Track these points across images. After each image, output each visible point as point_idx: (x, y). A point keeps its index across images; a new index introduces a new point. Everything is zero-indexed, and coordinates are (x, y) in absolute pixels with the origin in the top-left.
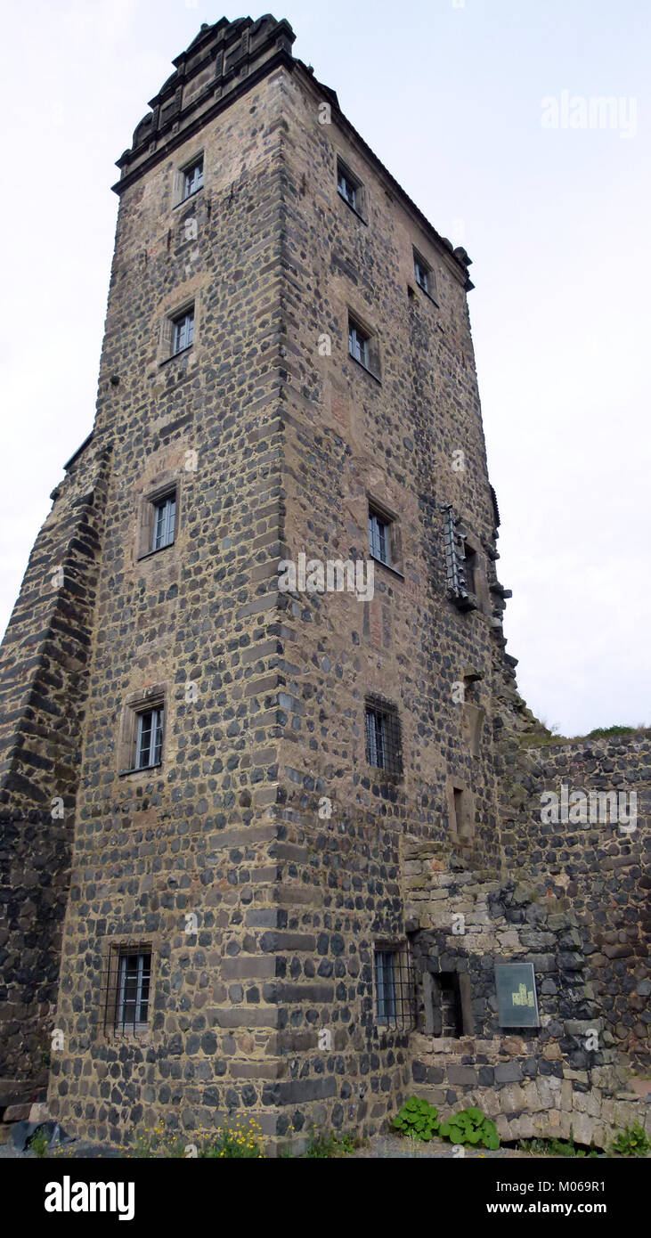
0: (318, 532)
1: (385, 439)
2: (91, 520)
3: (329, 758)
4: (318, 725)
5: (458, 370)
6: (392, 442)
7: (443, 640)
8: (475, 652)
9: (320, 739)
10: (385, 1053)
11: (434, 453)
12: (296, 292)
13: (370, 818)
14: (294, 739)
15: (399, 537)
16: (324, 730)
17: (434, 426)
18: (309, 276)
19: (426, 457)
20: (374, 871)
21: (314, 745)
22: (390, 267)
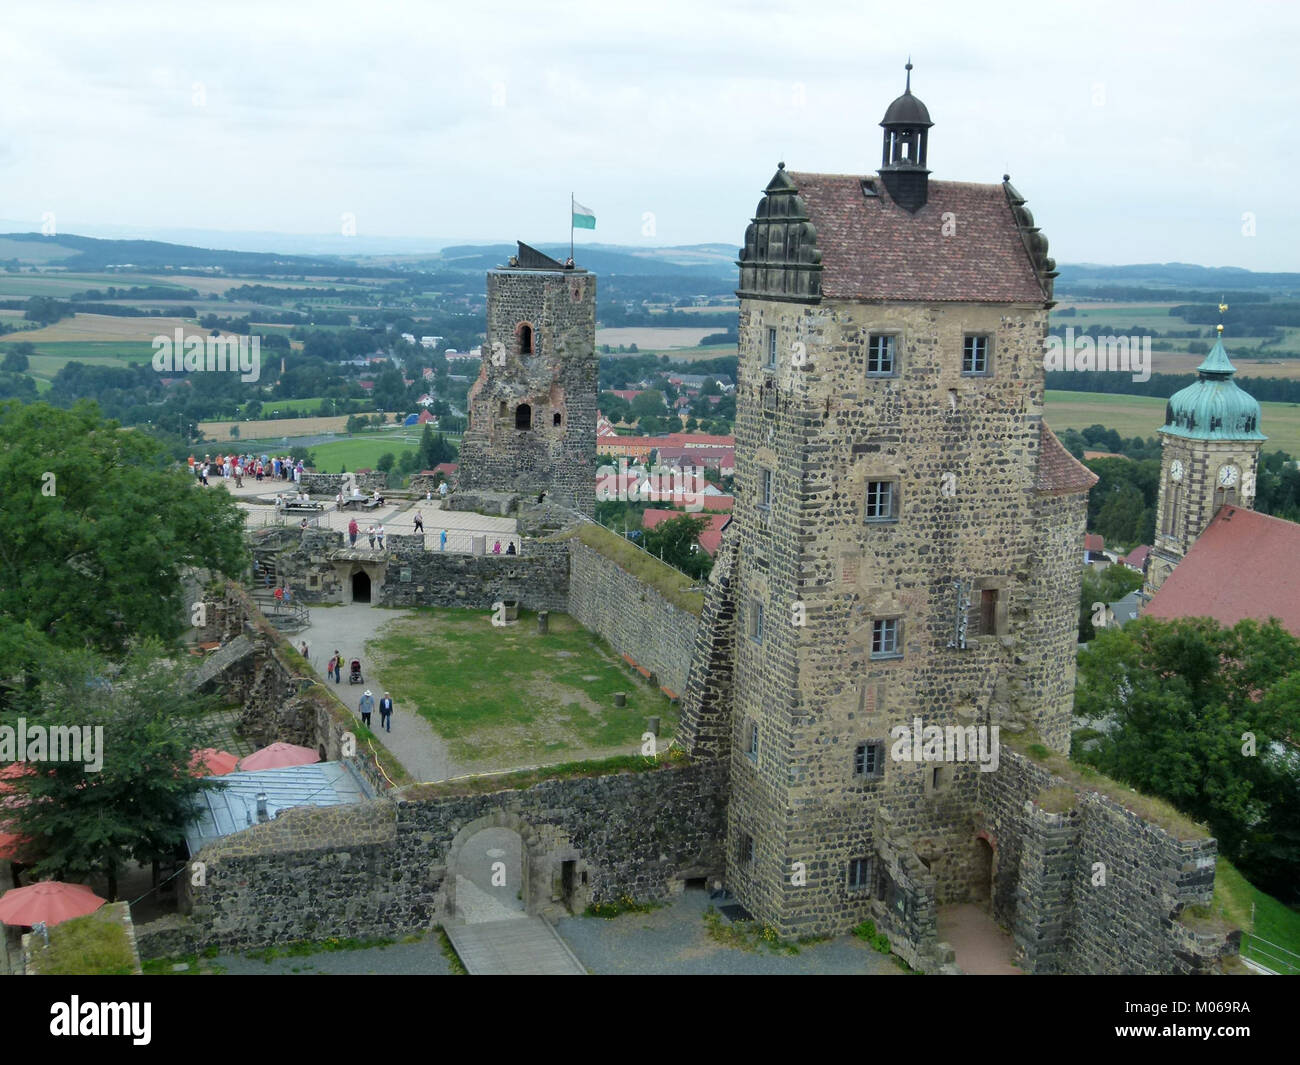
0: (825, 668)
1: (899, 563)
2: (729, 596)
3: (823, 787)
4: (817, 774)
5: (1011, 424)
6: (904, 561)
7: (941, 677)
8: (980, 670)
9: (817, 778)
10: (852, 903)
11: (956, 535)
12: (814, 511)
13: (853, 806)
14: (800, 785)
15: (903, 629)
16: (821, 774)
17: (962, 510)
18: (827, 487)
19: (946, 547)
20: (854, 828)
21: (813, 784)
22: (925, 394)
